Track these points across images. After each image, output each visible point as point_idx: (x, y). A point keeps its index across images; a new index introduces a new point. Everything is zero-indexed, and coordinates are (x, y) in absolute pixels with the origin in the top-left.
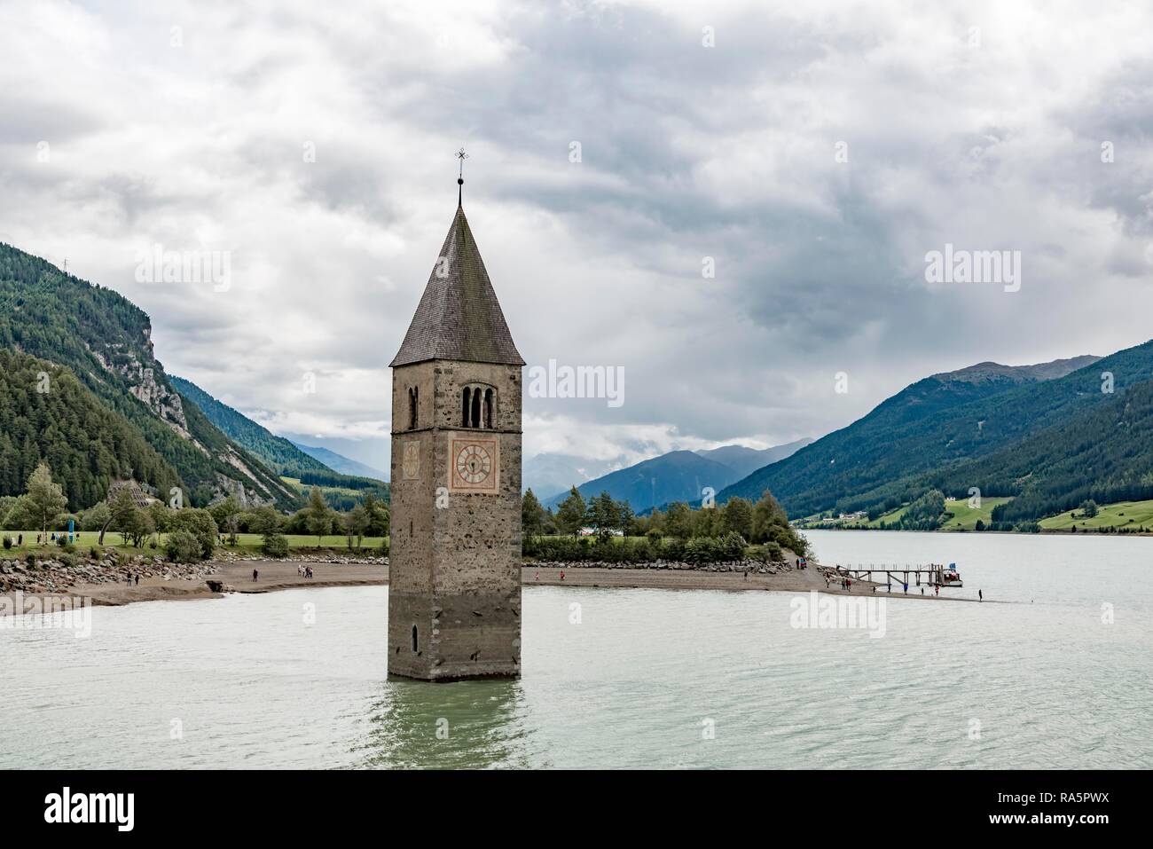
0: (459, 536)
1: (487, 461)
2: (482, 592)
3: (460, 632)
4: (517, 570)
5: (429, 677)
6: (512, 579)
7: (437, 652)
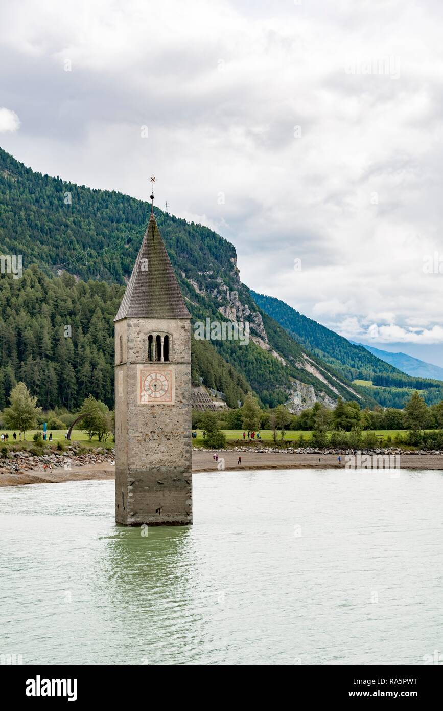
0: (146, 433)
1: (165, 383)
2: (163, 469)
3: (148, 494)
4: (189, 454)
5: (127, 523)
6: (185, 460)
7: (132, 507)
